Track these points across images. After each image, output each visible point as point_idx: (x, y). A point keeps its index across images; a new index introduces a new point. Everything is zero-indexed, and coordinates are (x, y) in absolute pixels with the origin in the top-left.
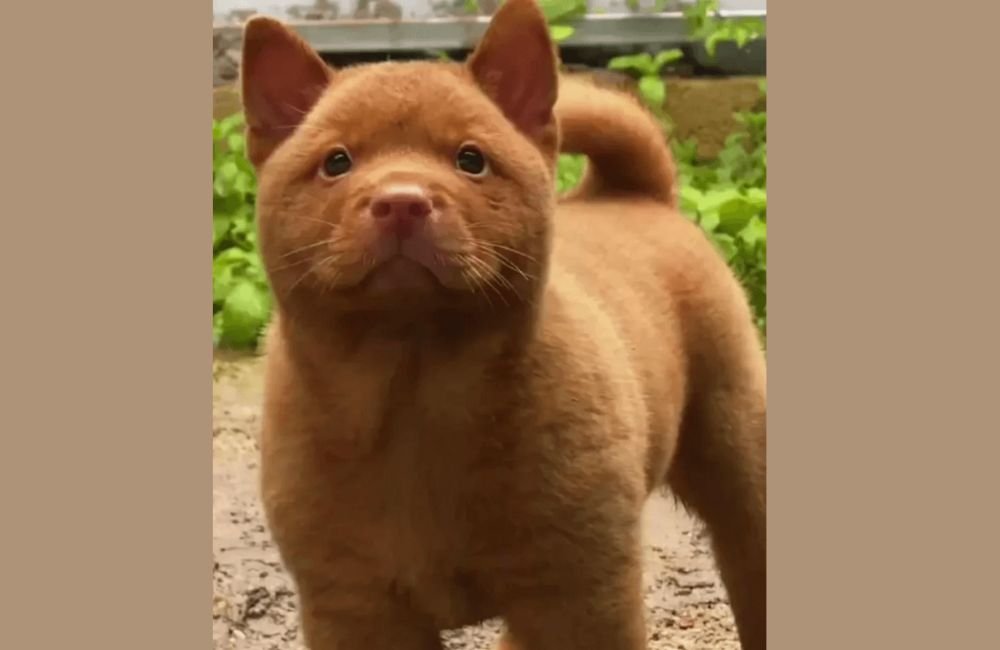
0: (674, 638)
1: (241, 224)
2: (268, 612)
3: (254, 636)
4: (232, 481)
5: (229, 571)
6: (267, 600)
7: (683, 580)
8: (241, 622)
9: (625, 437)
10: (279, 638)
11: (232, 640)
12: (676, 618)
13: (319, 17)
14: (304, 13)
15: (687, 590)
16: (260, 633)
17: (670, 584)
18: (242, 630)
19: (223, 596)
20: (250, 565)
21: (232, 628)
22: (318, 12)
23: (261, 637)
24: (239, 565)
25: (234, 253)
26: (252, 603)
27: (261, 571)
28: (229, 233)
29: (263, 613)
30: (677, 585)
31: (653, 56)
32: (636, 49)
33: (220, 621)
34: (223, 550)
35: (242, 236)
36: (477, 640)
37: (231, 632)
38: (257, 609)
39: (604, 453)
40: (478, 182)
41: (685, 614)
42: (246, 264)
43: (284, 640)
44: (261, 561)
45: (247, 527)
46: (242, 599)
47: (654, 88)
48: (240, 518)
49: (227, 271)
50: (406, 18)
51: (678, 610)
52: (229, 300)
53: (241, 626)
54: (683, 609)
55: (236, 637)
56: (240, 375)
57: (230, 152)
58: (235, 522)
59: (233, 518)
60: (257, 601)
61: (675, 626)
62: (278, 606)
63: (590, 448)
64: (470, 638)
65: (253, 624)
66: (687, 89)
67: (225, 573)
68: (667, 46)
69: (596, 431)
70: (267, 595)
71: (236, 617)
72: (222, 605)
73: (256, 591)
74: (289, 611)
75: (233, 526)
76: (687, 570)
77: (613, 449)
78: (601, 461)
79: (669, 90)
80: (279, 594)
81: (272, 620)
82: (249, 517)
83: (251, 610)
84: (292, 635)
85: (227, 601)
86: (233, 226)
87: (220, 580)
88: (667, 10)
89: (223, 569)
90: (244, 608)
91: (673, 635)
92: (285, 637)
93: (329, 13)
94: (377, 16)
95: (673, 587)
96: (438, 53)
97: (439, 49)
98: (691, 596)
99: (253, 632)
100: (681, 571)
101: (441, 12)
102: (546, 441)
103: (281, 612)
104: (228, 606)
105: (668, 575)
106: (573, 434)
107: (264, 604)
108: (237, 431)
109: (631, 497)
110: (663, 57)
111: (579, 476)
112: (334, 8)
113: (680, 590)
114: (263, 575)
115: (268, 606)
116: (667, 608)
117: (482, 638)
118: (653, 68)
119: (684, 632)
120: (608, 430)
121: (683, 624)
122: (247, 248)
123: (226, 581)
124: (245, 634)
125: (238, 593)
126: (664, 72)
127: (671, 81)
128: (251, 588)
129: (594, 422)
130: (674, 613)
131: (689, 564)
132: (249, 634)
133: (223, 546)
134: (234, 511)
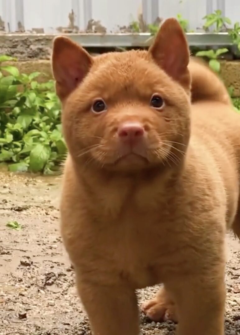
0: (231, 297)
1: (37, 119)
2: (55, 282)
3: (49, 293)
4: (37, 227)
5: (37, 265)
6: (54, 278)
7: (235, 272)
8: (43, 286)
9: (218, 206)
10: (59, 294)
11: (39, 294)
12: (232, 289)
13: (70, 32)
14: (64, 30)
15: (237, 277)
16: (51, 291)
17: (229, 274)
18: (44, 290)
19: (35, 275)
20: (46, 263)
21: (40, 289)
22: (70, 30)
23: (52, 293)
24: (41, 263)
25: (35, 132)
26: (48, 278)
27: (51, 266)
28: (32, 123)
29: (53, 283)
30: (233, 275)
31: (215, 52)
32: (208, 48)
33: (34, 286)
34: (34, 256)
35: (38, 125)
36: (146, 296)
37: (39, 291)
38: (50, 281)
39: (211, 213)
40: (160, 111)
41: (236, 287)
42: (40, 136)
43: (62, 295)
44: (51, 261)
45: (44, 247)
46: (44, 277)
47: (215, 64)
48: (41, 243)
49: (31, 140)
50: (108, 33)
51: (232, 285)
52: (32, 151)
53: (43, 288)
54: (235, 285)
55: (41, 293)
56: (37, 184)
57: (31, 89)
58: (39, 245)
59: (38, 243)
60: (50, 278)
61: (232, 292)
62: (59, 280)
63: (206, 211)
64: (143, 295)
65: (48, 288)
66: (230, 65)
67: (35, 266)
68: (221, 47)
69: (207, 203)
70: (55, 276)
71: (41, 284)
72: (34, 279)
73: (49, 274)
74: (64, 282)
75: (38, 246)
76: (236, 268)
77: (214, 211)
78: (210, 216)
79: (222, 65)
80: (59, 275)
81: (57, 286)
82: (45, 243)
83: (48, 282)
84: (66, 292)
85: (36, 278)
86: (33, 120)
87: (33, 269)
88: (221, 31)
89: (35, 264)
90: (44, 281)
91: (231, 296)
92: (62, 293)
93: (74, 30)
94: (95, 32)
95: (230, 275)
96: (121, 48)
97: (123, 47)
98: (238, 279)
99: (48, 291)
100: (234, 269)
101: (123, 31)
102: (188, 209)
103: (61, 283)
104: (37, 280)
105: (228, 270)
106: (199, 206)
107: (53, 279)
108: (37, 207)
109: (221, 232)
110: (219, 52)
111: (201, 223)
112: (77, 28)
113: (234, 277)
114: (52, 267)
115: (55, 280)
116: (228, 284)
117: (148, 295)
118: (215, 56)
119: (236, 295)
120: (212, 202)
121: (235, 291)
122: (40, 129)
123: (36, 269)
124: (45, 291)
125: (41, 274)
126: (219, 58)
127: (223, 62)
128: (47, 272)
129: (206, 199)
130: (231, 286)
131: (237, 266)
132: (47, 292)
133: (34, 255)
134: (38, 240)
